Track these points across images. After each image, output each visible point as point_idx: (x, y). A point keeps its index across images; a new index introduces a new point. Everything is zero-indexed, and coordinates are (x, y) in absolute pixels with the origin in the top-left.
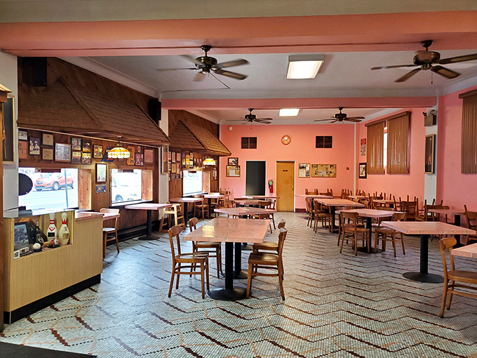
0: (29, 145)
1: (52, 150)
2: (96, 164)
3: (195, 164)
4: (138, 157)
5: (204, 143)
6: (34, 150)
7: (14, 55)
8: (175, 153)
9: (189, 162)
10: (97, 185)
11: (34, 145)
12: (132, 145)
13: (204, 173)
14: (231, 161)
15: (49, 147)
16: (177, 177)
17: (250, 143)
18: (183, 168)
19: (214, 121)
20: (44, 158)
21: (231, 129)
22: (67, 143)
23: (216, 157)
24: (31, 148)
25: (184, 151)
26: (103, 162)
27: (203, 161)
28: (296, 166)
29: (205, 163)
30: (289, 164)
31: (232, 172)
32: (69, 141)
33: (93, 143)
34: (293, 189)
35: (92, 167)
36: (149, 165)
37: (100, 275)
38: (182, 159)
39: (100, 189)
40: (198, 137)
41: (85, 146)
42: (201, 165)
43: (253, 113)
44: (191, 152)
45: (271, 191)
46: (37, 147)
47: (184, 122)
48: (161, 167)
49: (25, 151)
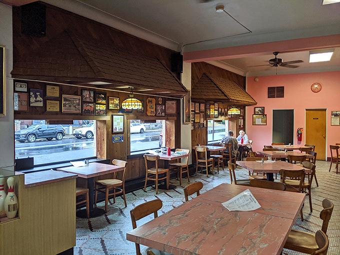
0: (29, 97)
1: (58, 102)
2: (112, 116)
3: (221, 114)
4: (159, 108)
5: (227, 93)
6: (36, 101)
7: (8, 4)
8: (198, 104)
9: (213, 112)
10: (114, 136)
11: (36, 97)
12: (153, 97)
13: (230, 122)
14: (257, 110)
15: (55, 99)
16: (202, 126)
17: (277, 92)
18: (207, 117)
19: (241, 73)
20: (48, 110)
21: (257, 80)
22: (77, 95)
23: (242, 107)
24: (33, 100)
25: (208, 102)
26: (121, 114)
27: (228, 110)
28: (328, 113)
29: (229, 112)
30: (320, 112)
31: (259, 121)
32: (79, 93)
33: (107, 95)
34: (325, 138)
35: (107, 118)
36: (171, 115)
37: (73, 248)
38: (206, 109)
39: (116, 139)
40: (221, 88)
41: (100, 98)
42: (226, 114)
43: (279, 56)
44: (215, 102)
45: (300, 139)
46: (39, 98)
47: (209, 75)
48: (183, 117)
49: (25, 103)
